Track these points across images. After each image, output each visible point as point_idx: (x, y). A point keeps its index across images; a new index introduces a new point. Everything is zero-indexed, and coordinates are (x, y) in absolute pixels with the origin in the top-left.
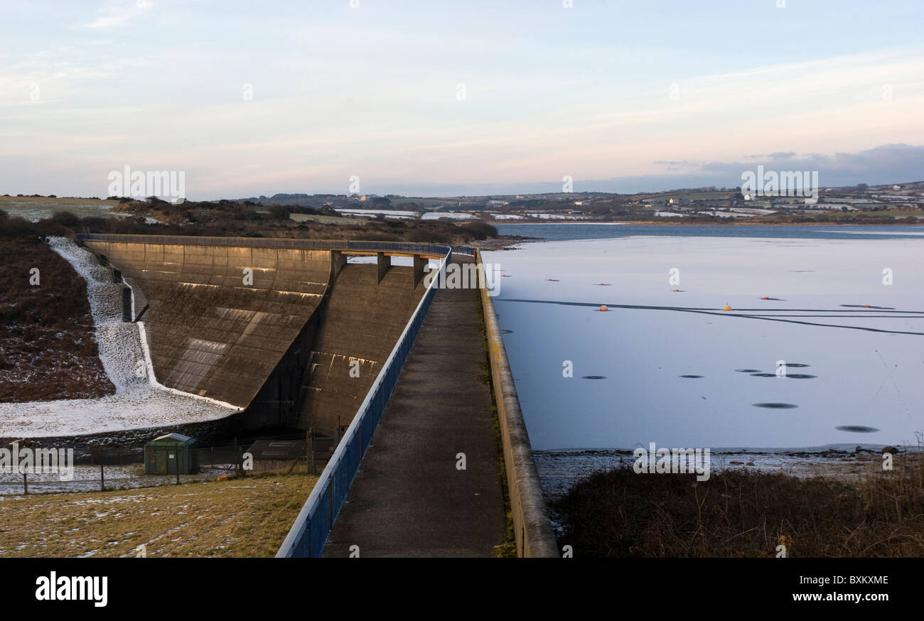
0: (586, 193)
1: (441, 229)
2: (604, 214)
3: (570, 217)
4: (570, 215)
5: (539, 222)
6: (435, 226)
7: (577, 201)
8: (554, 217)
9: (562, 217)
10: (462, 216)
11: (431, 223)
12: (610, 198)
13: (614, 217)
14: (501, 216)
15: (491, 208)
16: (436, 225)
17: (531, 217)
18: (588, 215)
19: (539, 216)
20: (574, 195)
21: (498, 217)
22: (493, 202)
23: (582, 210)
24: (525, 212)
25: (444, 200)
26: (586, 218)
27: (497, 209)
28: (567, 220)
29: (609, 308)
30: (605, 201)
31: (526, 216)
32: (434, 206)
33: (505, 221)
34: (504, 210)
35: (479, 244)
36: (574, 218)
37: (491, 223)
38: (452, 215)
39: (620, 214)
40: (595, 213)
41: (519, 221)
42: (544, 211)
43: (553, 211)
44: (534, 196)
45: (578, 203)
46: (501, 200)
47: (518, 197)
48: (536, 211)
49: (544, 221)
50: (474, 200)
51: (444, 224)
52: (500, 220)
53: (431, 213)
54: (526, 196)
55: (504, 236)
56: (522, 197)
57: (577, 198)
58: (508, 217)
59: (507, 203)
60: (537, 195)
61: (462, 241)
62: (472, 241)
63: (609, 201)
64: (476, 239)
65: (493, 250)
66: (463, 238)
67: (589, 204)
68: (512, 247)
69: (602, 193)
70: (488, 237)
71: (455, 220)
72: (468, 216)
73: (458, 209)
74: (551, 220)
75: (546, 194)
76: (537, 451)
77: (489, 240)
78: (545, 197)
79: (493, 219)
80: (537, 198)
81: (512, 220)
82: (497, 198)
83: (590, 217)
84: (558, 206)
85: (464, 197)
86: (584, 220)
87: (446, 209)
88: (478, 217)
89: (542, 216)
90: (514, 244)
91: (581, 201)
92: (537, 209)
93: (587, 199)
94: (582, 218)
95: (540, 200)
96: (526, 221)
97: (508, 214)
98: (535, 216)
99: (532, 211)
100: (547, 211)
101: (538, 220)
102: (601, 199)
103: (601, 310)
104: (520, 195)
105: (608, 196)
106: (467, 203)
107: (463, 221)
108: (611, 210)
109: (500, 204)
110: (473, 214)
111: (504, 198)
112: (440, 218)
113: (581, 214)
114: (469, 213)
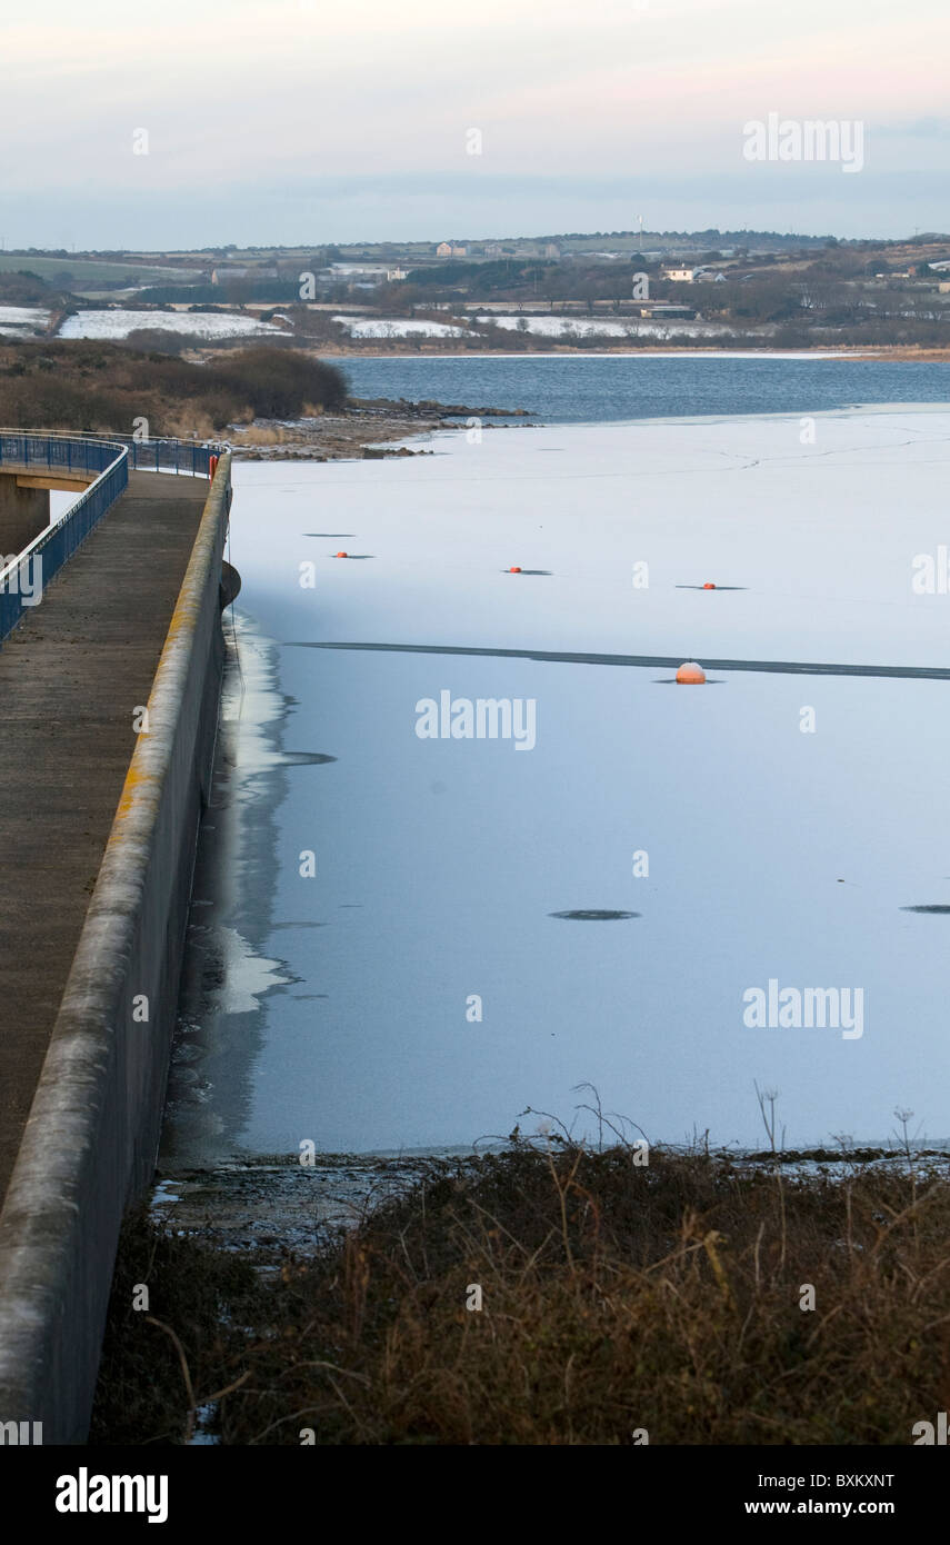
0: (712, 235)
1: (123, 377)
2: (775, 318)
3: (644, 331)
4: (647, 321)
5: (521, 348)
6: (101, 366)
7: (675, 264)
8: (582, 328)
9: (614, 330)
10: (223, 325)
11: (94, 353)
12: (804, 256)
13: (816, 330)
14: (374, 324)
15: (338, 293)
16: (107, 359)
17: (492, 328)
18: (718, 320)
19: (523, 324)
20: (666, 243)
21: (364, 328)
22: (346, 270)
23: (695, 302)
24: (471, 307)
25: (149, 262)
26: (709, 333)
27: (361, 298)
28: (635, 342)
29: (710, 674)
30: (783, 268)
31: (475, 325)
32: (111, 286)
33: (390, 343)
34: (388, 302)
35: (268, 434)
36: (659, 333)
37: (327, 355)
38: (180, 321)
39: (834, 318)
40: (745, 314)
41: (446, 344)
42: (543, 306)
43: (576, 304)
44: (509, 245)
45: (678, 276)
46: (376, 260)
47: (444, 251)
48: (513, 308)
49: (545, 343)
50: (272, 264)
51: (140, 355)
52: (369, 342)
53: (98, 314)
54: (478, 248)
55: (370, 403)
56: (461, 252)
57: (675, 254)
58: (403, 328)
59: (401, 275)
60: (522, 241)
61: (204, 424)
62: (245, 423)
63: (803, 266)
64: (259, 415)
65: (321, 459)
66: (204, 409)
67: (720, 277)
68: (396, 446)
69: (774, 237)
70: (309, 408)
71: (192, 341)
72: (246, 326)
73: (205, 299)
74: (570, 341)
75: (556, 240)
76: (335, 1156)
77: (312, 419)
78: (552, 252)
79: (343, 338)
80: (521, 254)
81: (416, 342)
82: (364, 254)
83: (724, 330)
84: (600, 283)
85: (232, 249)
86: (700, 343)
87: (161, 298)
88: (286, 327)
89: (539, 326)
90: (406, 434)
91: (690, 264)
92: (518, 299)
93: (715, 257)
94: (693, 334)
95: (532, 262)
96: (471, 345)
97: (402, 317)
98: (508, 323)
99: (495, 307)
100: (558, 304)
101: (520, 340)
102: (770, 259)
103: (679, 681)
104: (451, 243)
105: (798, 246)
106: (241, 273)
107: (222, 343)
108: (805, 303)
109: (372, 279)
110: (266, 317)
111: (389, 254)
112: (135, 335)
113: (688, 317)
114: (250, 314)
